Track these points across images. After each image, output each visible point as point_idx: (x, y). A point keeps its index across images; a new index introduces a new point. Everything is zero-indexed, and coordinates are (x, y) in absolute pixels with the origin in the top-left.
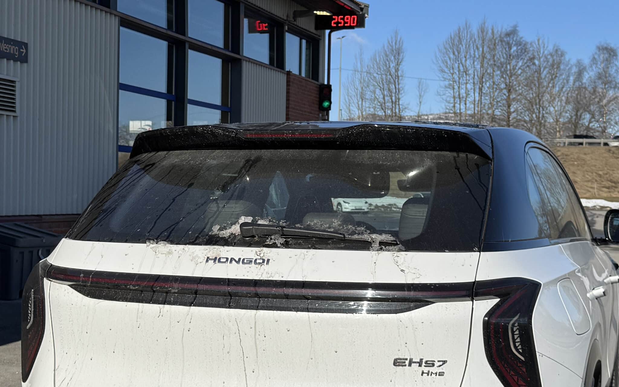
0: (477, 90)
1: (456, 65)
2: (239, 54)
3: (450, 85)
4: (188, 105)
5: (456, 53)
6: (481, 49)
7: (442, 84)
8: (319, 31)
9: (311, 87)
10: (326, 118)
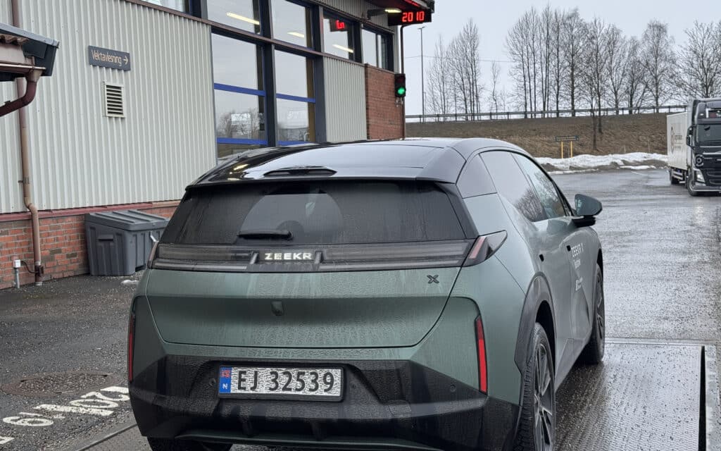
0: (544, 69)
1: (525, 47)
2: (320, 52)
3: (520, 65)
4: (277, 99)
5: (525, 37)
6: (546, 32)
7: (514, 65)
8: (392, 27)
9: (387, 77)
10: (402, 104)
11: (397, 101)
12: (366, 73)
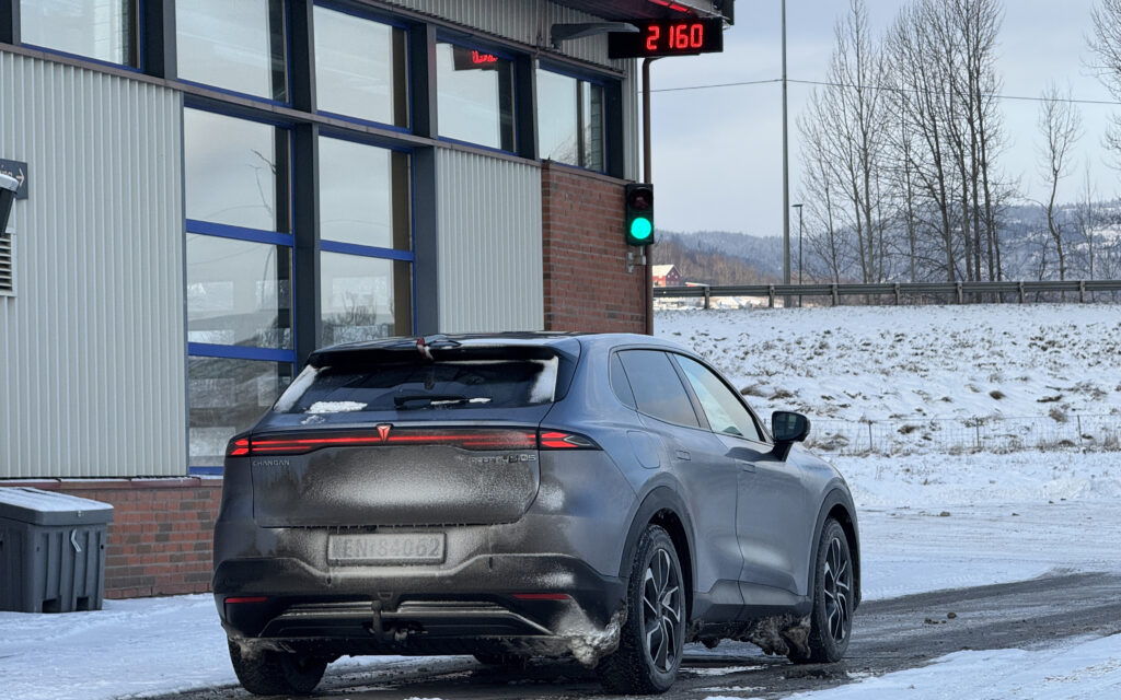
2: (427, 136)
4: (322, 253)
8: (620, 60)
9: (604, 193)
10: (644, 262)
11: (630, 254)
12: (545, 185)
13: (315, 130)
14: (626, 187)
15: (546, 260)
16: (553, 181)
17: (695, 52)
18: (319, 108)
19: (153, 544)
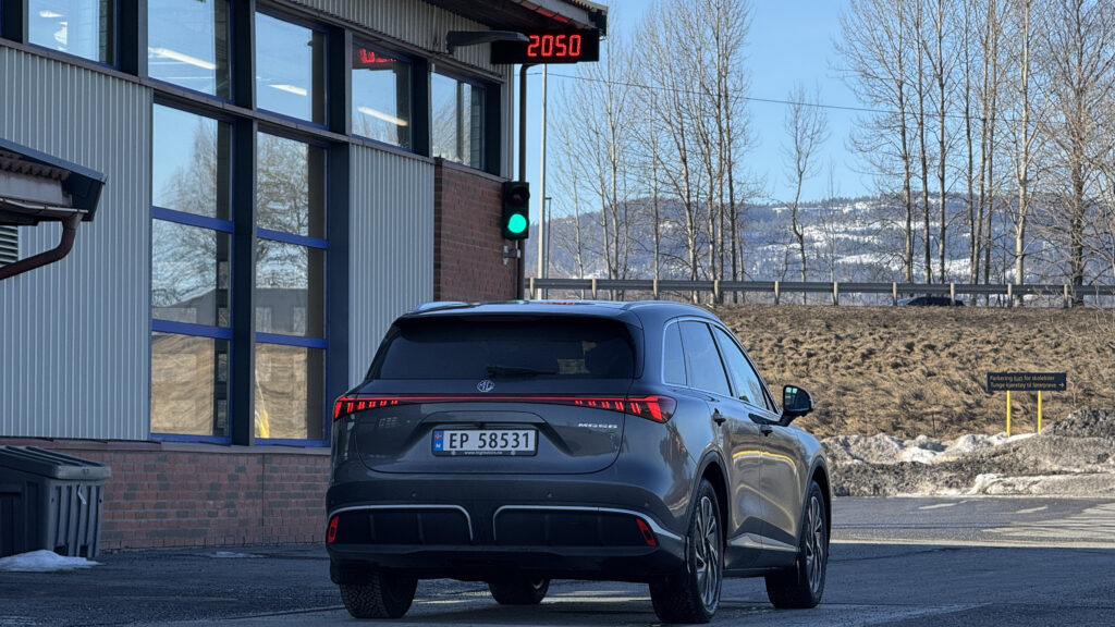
0: (978, 135)
1: (911, 55)
2: (343, 133)
3: (891, 117)
7: (868, 113)
8: (500, 66)
9: (485, 190)
10: (519, 256)
11: (506, 248)
12: (438, 181)
13: (255, 126)
14: (504, 184)
15: (437, 251)
16: (445, 177)
17: (573, 60)
18: (258, 106)
19: (122, 501)
